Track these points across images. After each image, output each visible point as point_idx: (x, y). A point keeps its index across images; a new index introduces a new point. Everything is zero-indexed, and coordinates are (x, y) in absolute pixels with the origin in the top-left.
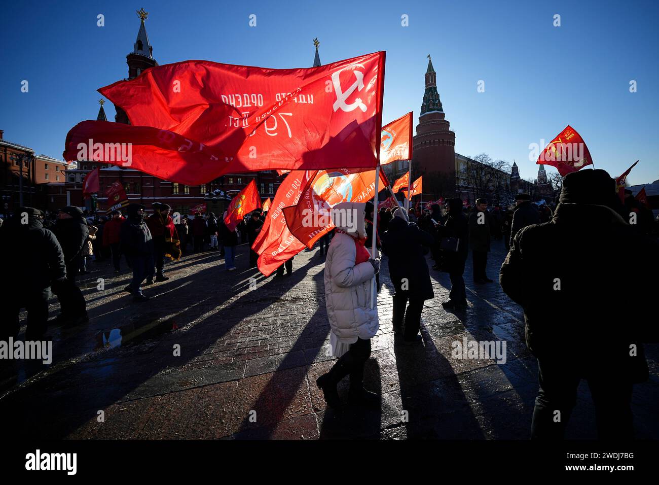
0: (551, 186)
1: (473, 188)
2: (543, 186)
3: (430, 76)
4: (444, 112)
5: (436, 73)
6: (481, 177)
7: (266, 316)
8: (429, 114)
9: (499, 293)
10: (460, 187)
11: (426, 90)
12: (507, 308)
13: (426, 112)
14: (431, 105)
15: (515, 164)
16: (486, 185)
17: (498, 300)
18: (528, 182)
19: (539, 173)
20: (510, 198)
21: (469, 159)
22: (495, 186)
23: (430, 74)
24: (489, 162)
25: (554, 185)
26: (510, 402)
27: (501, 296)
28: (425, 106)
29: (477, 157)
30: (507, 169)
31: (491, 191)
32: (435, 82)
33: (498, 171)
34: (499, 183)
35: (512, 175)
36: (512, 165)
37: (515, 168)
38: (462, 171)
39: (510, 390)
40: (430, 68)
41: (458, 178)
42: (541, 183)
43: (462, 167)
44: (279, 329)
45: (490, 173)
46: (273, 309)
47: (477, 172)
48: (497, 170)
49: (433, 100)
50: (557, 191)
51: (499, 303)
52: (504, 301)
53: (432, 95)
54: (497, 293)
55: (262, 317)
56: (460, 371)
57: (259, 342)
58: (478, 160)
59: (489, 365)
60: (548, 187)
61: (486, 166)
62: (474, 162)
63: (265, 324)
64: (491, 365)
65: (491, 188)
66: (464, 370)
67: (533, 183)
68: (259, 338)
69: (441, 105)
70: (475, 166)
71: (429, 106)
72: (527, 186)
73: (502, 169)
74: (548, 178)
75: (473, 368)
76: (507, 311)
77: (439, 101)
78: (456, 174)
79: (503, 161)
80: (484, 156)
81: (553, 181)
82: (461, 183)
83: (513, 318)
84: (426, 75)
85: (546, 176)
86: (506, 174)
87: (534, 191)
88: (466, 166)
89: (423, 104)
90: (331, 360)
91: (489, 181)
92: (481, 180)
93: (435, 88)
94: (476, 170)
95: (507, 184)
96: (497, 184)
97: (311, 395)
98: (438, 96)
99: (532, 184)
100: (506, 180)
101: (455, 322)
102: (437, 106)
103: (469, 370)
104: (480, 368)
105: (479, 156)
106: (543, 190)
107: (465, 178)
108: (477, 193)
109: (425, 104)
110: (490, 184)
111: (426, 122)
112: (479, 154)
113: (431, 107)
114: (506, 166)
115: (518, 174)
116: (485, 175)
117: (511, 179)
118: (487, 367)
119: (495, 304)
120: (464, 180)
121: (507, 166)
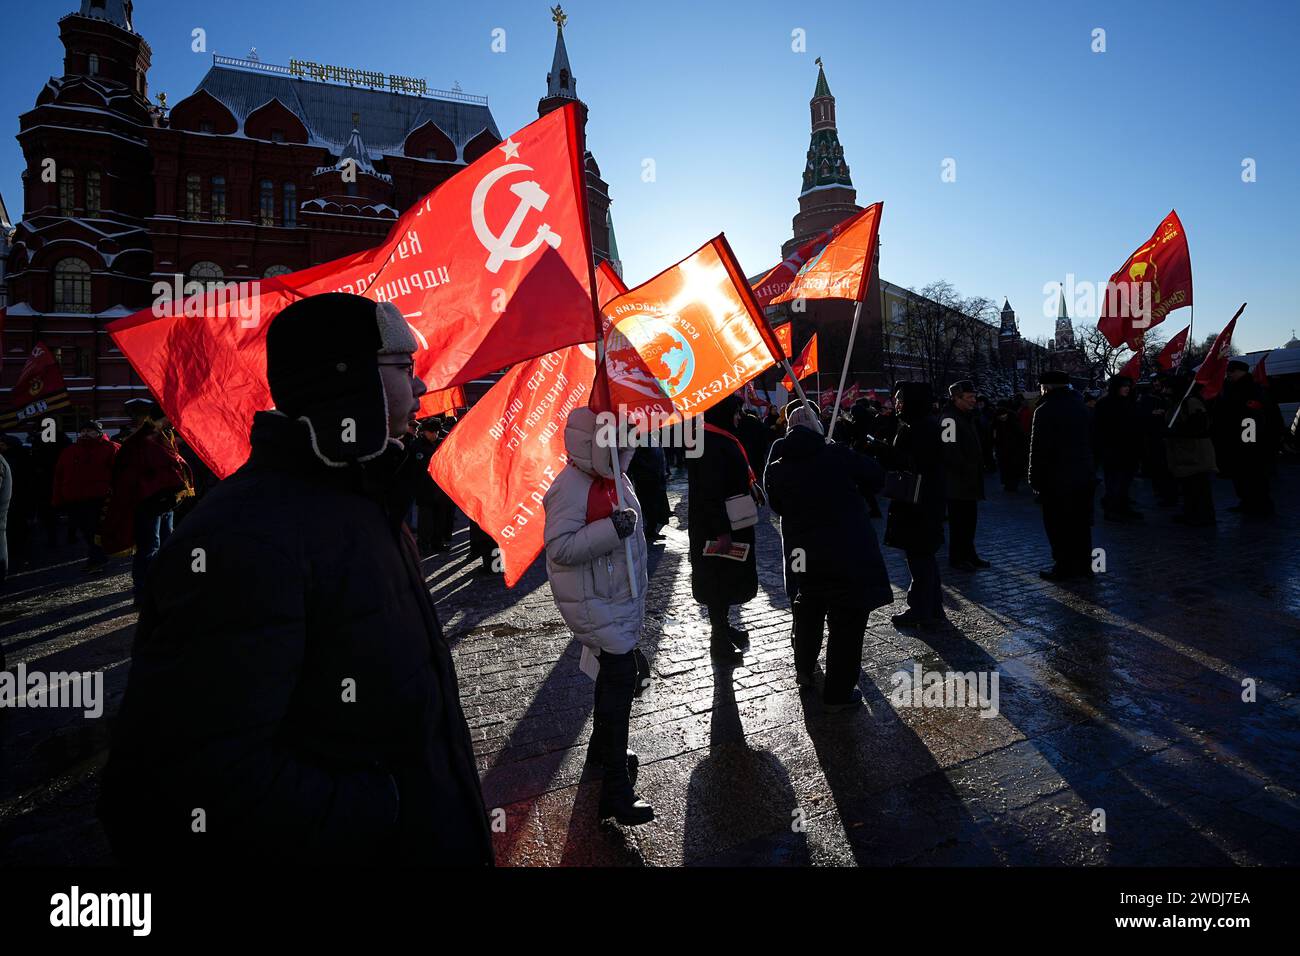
0: (1085, 355)
1: (922, 359)
2: (1066, 353)
3: (823, 106)
4: (855, 186)
5: (833, 100)
6: (937, 334)
7: (486, 669)
8: (822, 191)
9: (1007, 589)
10: (896, 356)
11: (814, 136)
12: (1030, 621)
13: (813, 186)
14: (825, 170)
15: (1007, 306)
16: (950, 352)
17: (1009, 605)
18: (1037, 346)
19: (1057, 325)
20: (999, 381)
21: (910, 294)
22: (968, 354)
23: (821, 100)
24: (954, 300)
25: (1089, 351)
26: (1069, 815)
27: (1012, 596)
28: (813, 172)
29: (928, 290)
30: (992, 316)
31: (959, 365)
32: (833, 118)
33: (975, 322)
34: (977, 347)
35: (1002, 330)
36: (1002, 307)
37: (1008, 314)
38: (896, 320)
39: (1063, 790)
40: (822, 86)
41: (888, 337)
42: (1062, 348)
43: (895, 312)
44: (527, 698)
45: (955, 324)
46: (498, 652)
47: (929, 322)
48: (971, 318)
49: (829, 159)
50: (1097, 365)
51: (1011, 610)
52: (1021, 607)
53: (828, 148)
54: (1003, 590)
55: (478, 673)
56: (955, 759)
57: (484, 730)
58: (931, 297)
59: (1013, 743)
60: (1078, 356)
61: (947, 309)
62: (923, 299)
63: (487, 688)
64: (1017, 742)
65: (961, 360)
66: (963, 757)
67: (1047, 347)
68: (482, 721)
69: (846, 170)
70: (925, 308)
71: (820, 172)
72: (1033, 353)
73: (982, 316)
74: (1078, 336)
75: (981, 751)
76: (1031, 626)
77: (843, 161)
78: (884, 327)
79: (983, 298)
80: (944, 287)
81: (1088, 343)
82: (896, 348)
83: (1046, 641)
84: (812, 103)
85: (1072, 333)
86: (990, 327)
87: (1048, 365)
88: (903, 311)
89: (808, 167)
90: (668, 758)
91: (955, 342)
92: (937, 340)
93: (834, 133)
94: (925, 317)
95: (991, 348)
96: (973, 349)
97: (636, 839)
98: (840, 150)
99: (1044, 348)
100: (990, 341)
101: (925, 657)
102: (839, 173)
103: (974, 755)
104: (996, 750)
105: (931, 287)
106: (1068, 363)
107: (902, 336)
108: (931, 371)
109: (811, 167)
110: (958, 350)
111: (815, 210)
112: (932, 283)
113: (826, 175)
114: (989, 311)
115: (1014, 327)
116: (945, 330)
117: (1001, 338)
118: (1011, 745)
119: (1004, 614)
120: (901, 340)
121: (993, 310)
